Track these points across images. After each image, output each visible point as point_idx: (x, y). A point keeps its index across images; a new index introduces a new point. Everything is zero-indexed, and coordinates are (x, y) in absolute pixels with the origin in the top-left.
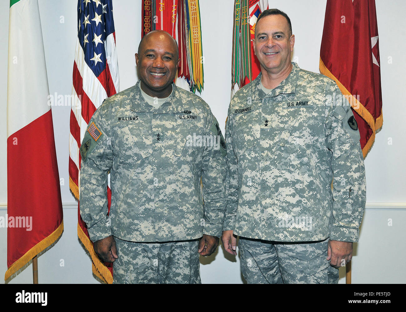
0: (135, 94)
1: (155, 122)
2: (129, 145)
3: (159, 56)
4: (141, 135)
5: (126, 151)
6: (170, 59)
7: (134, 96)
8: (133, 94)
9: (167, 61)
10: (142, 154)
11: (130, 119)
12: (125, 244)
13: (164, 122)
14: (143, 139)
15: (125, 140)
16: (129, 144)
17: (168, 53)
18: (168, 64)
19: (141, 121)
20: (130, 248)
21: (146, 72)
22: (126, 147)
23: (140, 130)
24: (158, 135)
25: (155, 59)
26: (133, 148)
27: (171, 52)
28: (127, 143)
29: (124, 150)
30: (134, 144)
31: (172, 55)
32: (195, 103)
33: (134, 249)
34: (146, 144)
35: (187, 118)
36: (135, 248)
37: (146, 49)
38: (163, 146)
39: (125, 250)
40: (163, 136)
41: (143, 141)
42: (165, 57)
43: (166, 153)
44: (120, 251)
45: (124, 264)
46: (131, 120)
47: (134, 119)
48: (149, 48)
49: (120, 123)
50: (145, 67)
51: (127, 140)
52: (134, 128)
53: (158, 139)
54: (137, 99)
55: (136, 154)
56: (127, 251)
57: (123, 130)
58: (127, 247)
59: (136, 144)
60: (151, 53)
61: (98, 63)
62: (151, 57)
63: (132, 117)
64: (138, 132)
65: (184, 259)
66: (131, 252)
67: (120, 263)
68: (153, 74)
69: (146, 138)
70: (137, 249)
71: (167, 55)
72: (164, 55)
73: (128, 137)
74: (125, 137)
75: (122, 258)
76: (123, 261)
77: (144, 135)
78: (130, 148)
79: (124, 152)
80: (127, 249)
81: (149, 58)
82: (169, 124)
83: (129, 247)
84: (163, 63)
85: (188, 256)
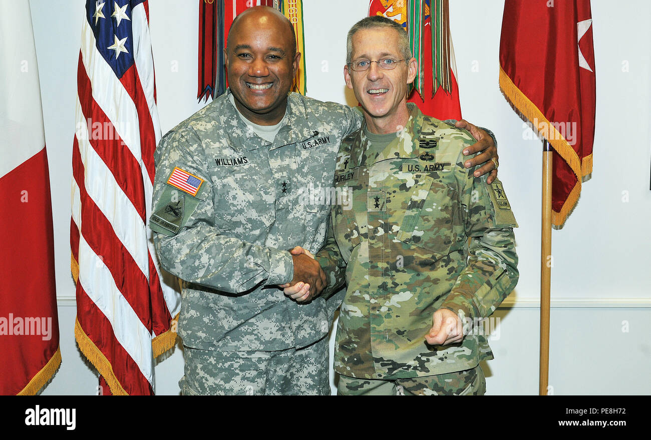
0: (229, 118)
1: (275, 163)
2: (239, 207)
3: (259, 57)
4: (257, 190)
5: (233, 216)
6: (279, 57)
7: (227, 122)
8: (225, 118)
9: (274, 63)
10: (264, 220)
11: (233, 162)
12: (212, 358)
13: (287, 161)
14: (261, 196)
15: (231, 198)
16: (238, 205)
17: (274, 49)
18: (277, 67)
19: (253, 165)
20: (221, 364)
21: (239, 84)
22: (232, 209)
23: (255, 181)
24: (284, 184)
25: (253, 62)
26: (246, 211)
27: (278, 47)
28: (235, 203)
29: (228, 214)
30: (247, 204)
31: (281, 51)
32: (318, 115)
33: (227, 365)
34: (268, 203)
35: (314, 144)
36: (229, 363)
37: (237, 45)
38: (289, 201)
39: (210, 367)
40: (290, 185)
41: (263, 199)
42: (269, 56)
43: (294, 212)
44: (201, 369)
45: (208, 390)
46: (236, 165)
47: (240, 162)
48: (240, 43)
49: (219, 169)
50: (236, 74)
51: (234, 198)
52: (244, 178)
53: (284, 191)
54: (234, 126)
55: (250, 220)
56: (213, 370)
57: (225, 181)
58: (214, 362)
59: (251, 205)
60: (246, 51)
61: (122, 53)
62: (246, 58)
63: (236, 160)
64: (251, 184)
65: (306, 377)
66: (221, 370)
67: (199, 389)
68: (252, 86)
69: (266, 193)
70: (232, 365)
71: (273, 53)
72: (267, 53)
73: (237, 194)
74: (231, 194)
75: (204, 381)
76: (206, 386)
77: (262, 189)
78: (241, 211)
79: (229, 217)
80: (215, 366)
81: (241, 60)
82: (293, 163)
83: (218, 362)
84: (266, 67)
85: (312, 371)
